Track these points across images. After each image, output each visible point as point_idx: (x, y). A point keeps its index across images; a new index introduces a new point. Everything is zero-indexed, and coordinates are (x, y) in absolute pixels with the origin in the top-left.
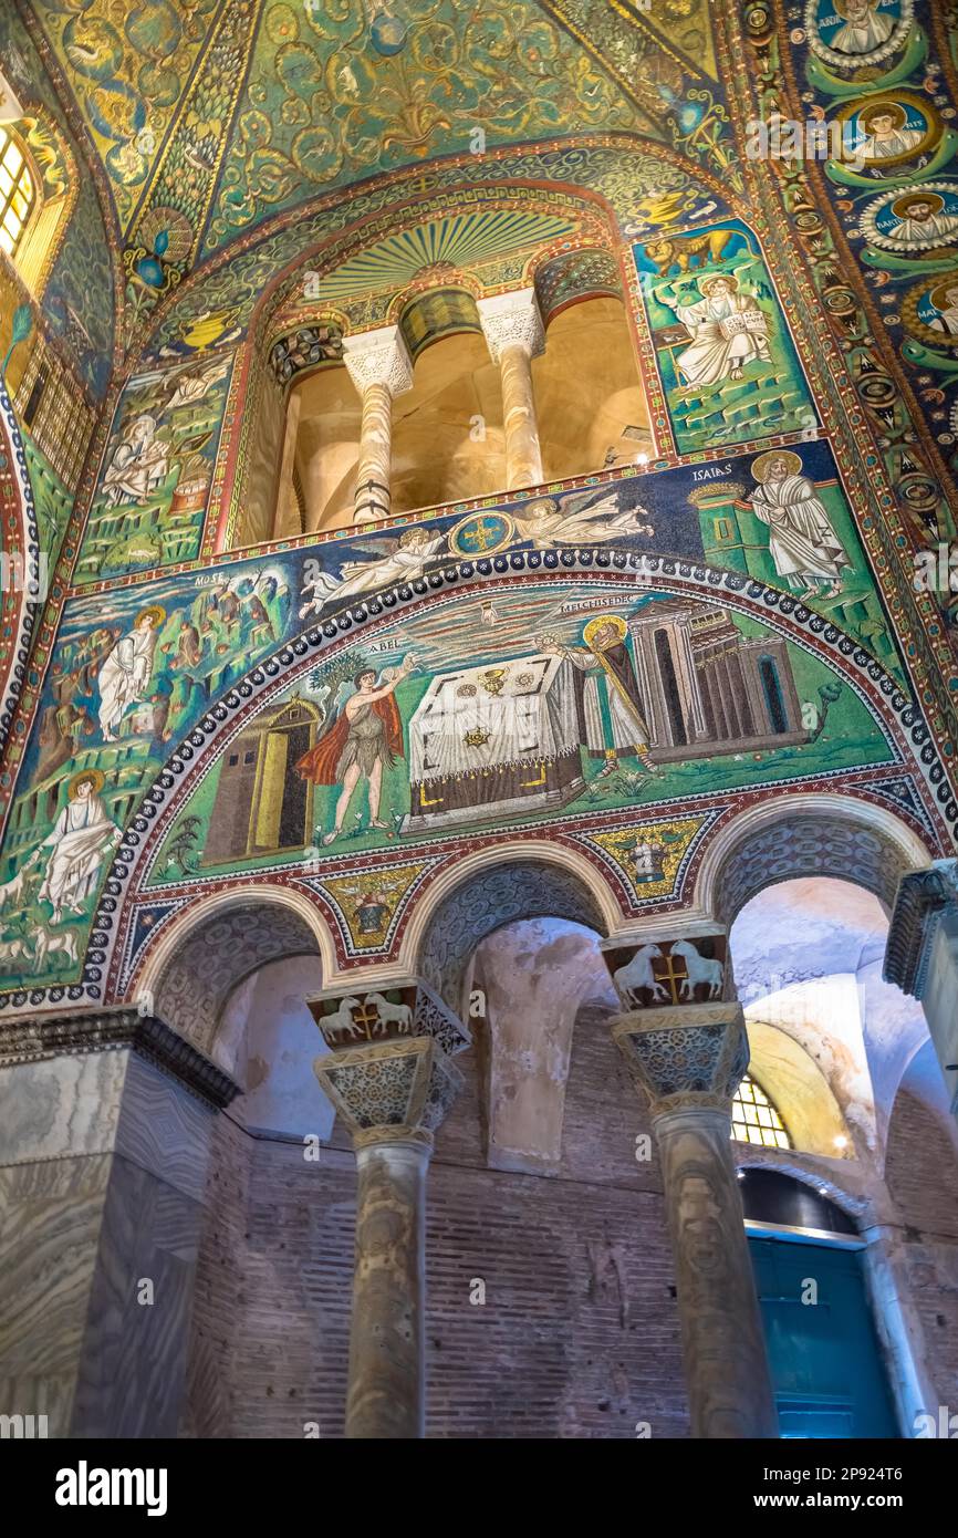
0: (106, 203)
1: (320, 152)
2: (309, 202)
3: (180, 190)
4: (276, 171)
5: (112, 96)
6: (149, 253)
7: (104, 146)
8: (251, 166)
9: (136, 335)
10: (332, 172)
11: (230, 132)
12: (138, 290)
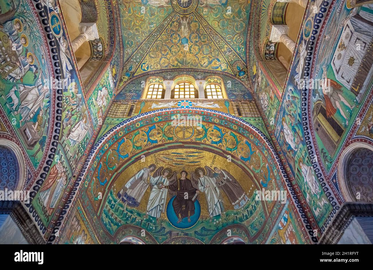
0: (228, 75)
1: (239, 26)
2: (247, 33)
3: (232, 59)
4: (238, 38)
5: (213, 63)
6: (239, 72)
7: (219, 69)
8: (235, 42)
9: (249, 84)
10: (244, 25)
11: (227, 43)
12: (243, 78)
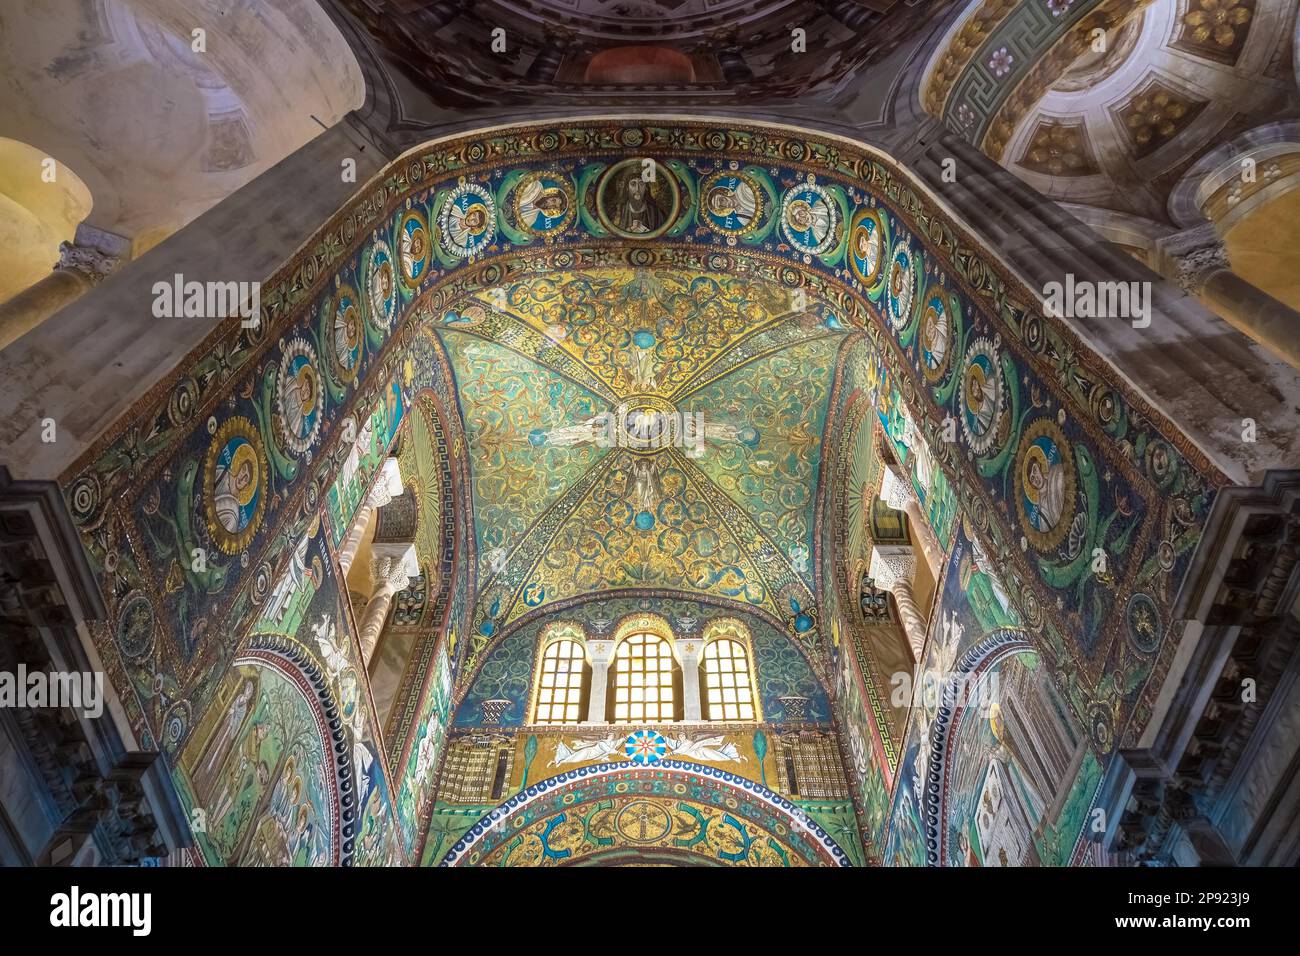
0: (765, 617)
1: (793, 494)
2: (816, 513)
3: (778, 576)
4: (792, 521)
5: (724, 578)
6: (794, 617)
7: (742, 598)
8: (784, 533)
9: (823, 662)
10: (807, 492)
11: (762, 532)
12: (806, 638)
